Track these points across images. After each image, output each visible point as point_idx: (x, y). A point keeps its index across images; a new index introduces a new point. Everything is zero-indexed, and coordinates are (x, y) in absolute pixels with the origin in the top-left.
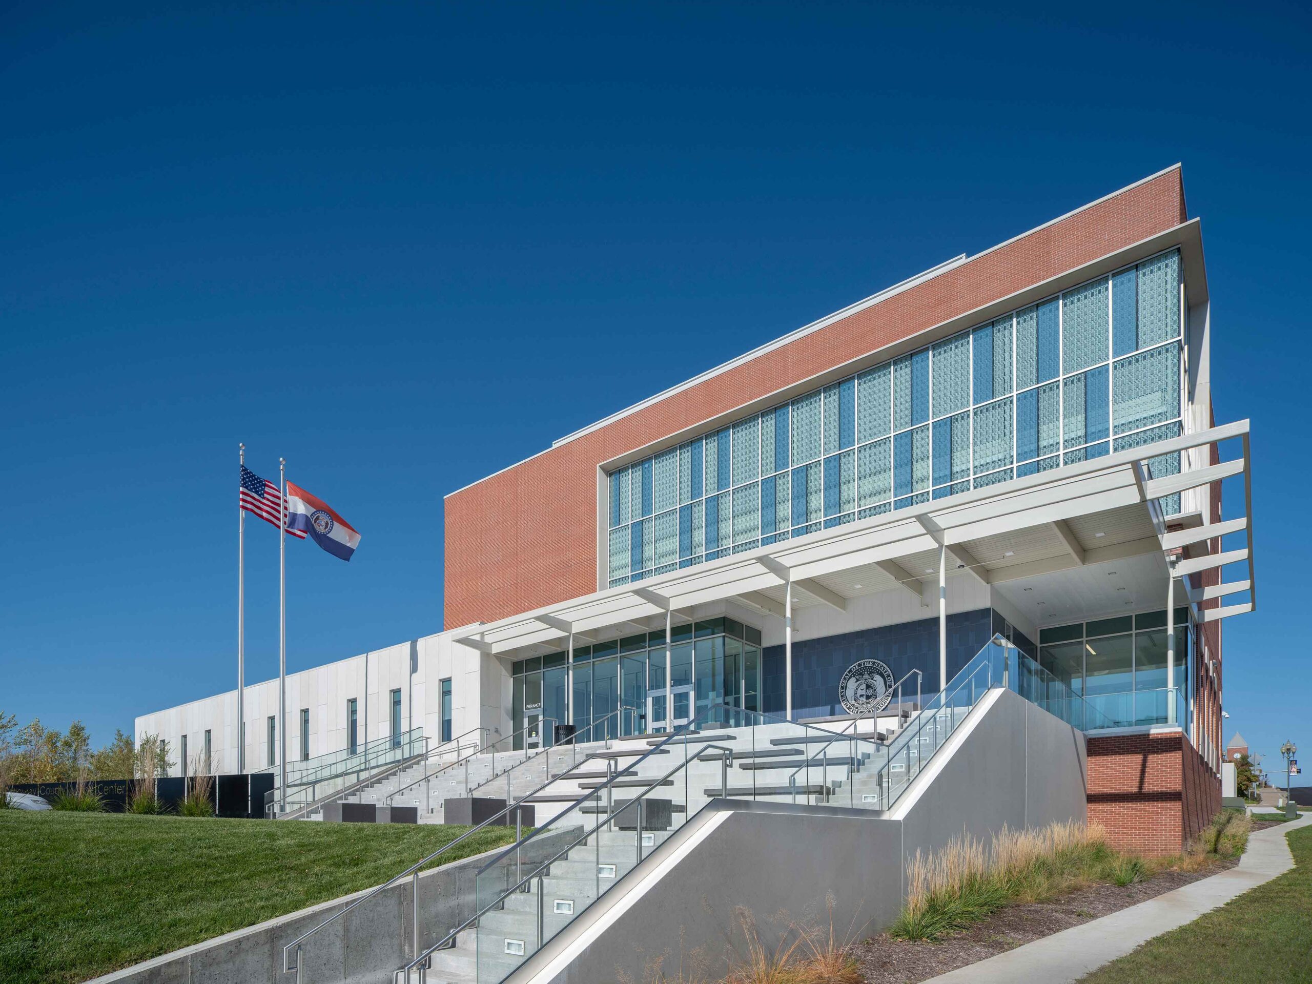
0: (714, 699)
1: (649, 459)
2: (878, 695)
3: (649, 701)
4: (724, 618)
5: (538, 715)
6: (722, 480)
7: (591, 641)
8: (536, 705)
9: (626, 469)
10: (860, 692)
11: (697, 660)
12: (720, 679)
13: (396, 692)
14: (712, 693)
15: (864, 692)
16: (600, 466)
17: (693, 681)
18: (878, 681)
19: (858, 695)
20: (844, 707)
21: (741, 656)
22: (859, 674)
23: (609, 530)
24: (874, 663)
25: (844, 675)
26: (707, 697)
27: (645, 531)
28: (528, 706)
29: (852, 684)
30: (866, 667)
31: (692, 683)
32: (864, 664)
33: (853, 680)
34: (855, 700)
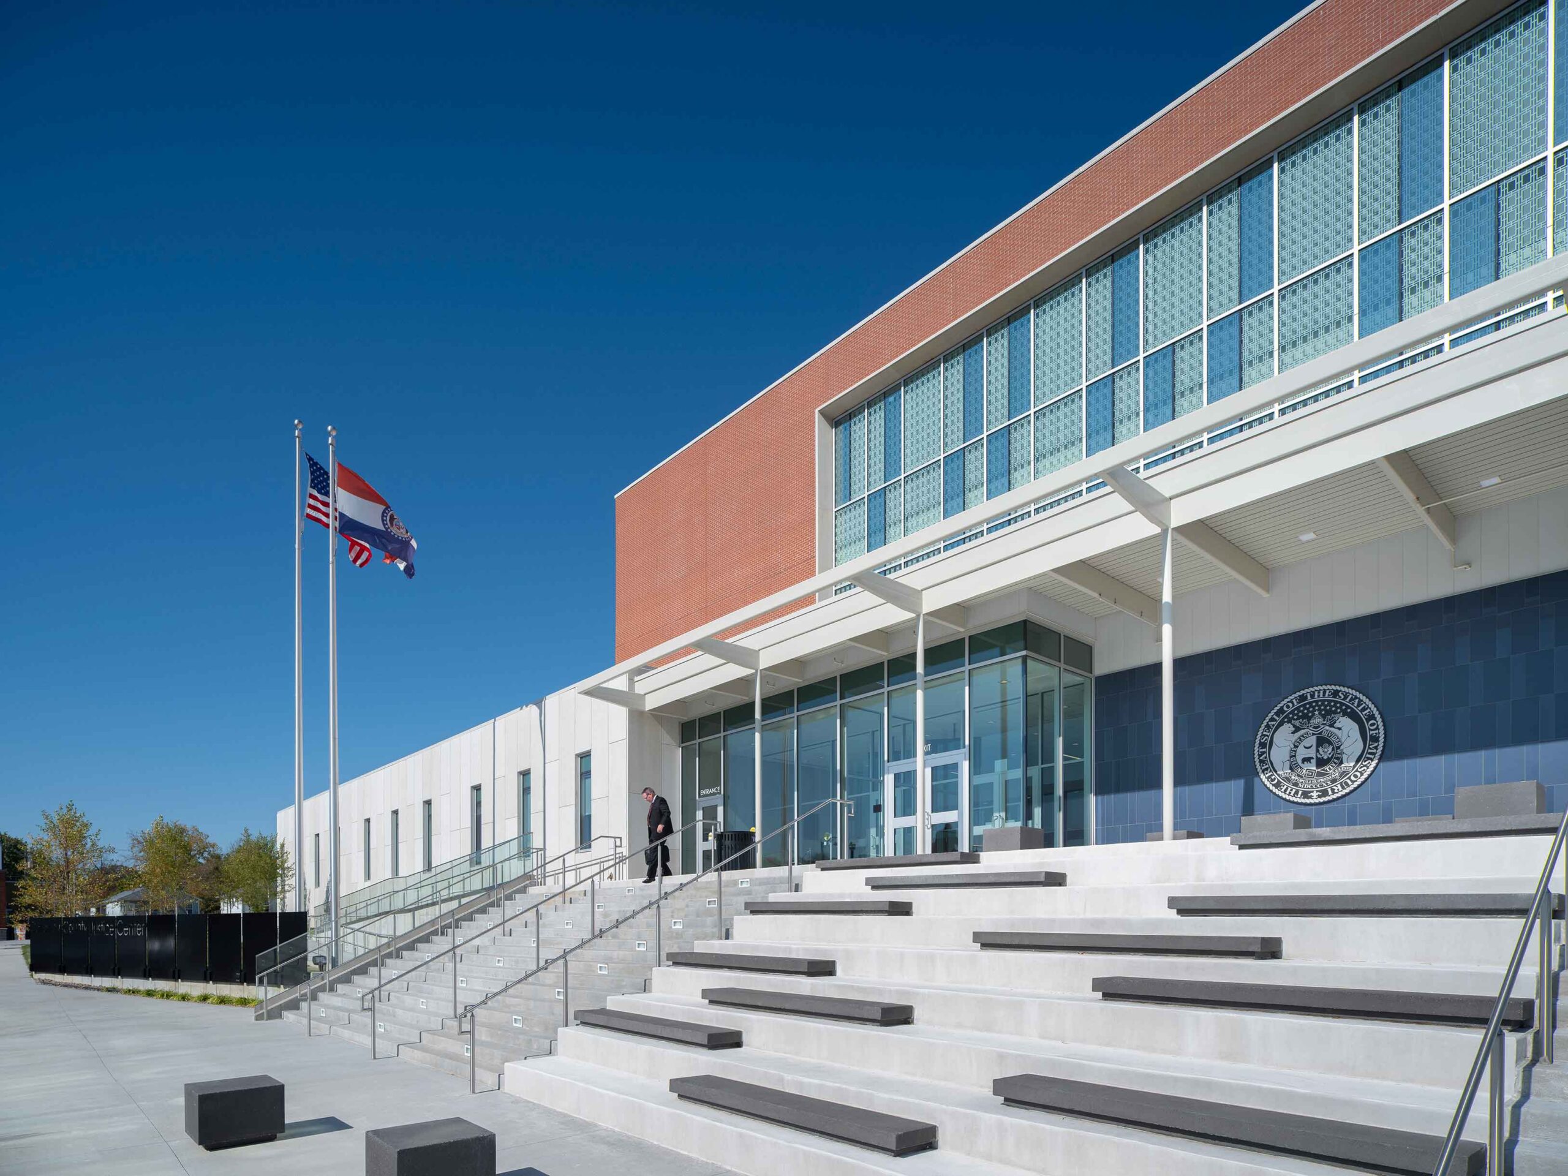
0: (1003, 773)
1: (895, 389)
2: (1345, 757)
3: (889, 780)
4: (1025, 622)
5: (716, 806)
6: (1017, 398)
7: (794, 682)
8: (714, 790)
9: (860, 411)
10: (1302, 753)
11: (974, 705)
12: (1017, 735)
13: (525, 774)
14: (1000, 761)
15: (1312, 753)
16: (819, 411)
17: (967, 743)
18: (1347, 731)
19: (1299, 759)
20: (1267, 782)
21: (1057, 691)
22: (1301, 716)
23: (834, 510)
24: (1335, 693)
25: (1267, 719)
26: (991, 770)
27: (889, 504)
28: (703, 792)
29: (1284, 737)
30: (1317, 702)
31: (964, 747)
32: (1312, 696)
33: (1287, 728)
34: (1291, 769)
